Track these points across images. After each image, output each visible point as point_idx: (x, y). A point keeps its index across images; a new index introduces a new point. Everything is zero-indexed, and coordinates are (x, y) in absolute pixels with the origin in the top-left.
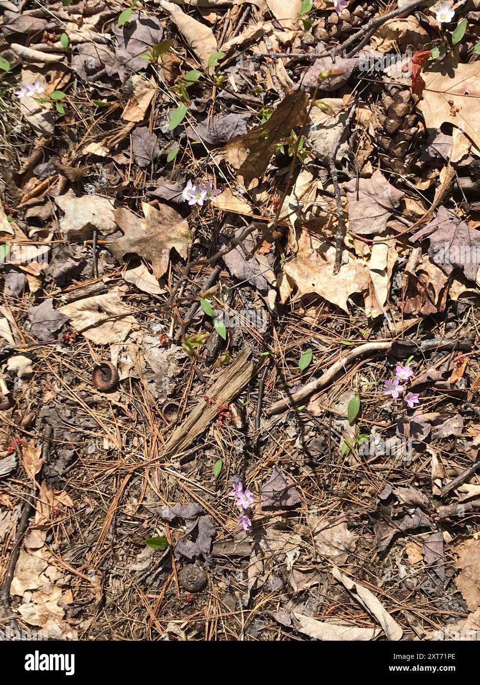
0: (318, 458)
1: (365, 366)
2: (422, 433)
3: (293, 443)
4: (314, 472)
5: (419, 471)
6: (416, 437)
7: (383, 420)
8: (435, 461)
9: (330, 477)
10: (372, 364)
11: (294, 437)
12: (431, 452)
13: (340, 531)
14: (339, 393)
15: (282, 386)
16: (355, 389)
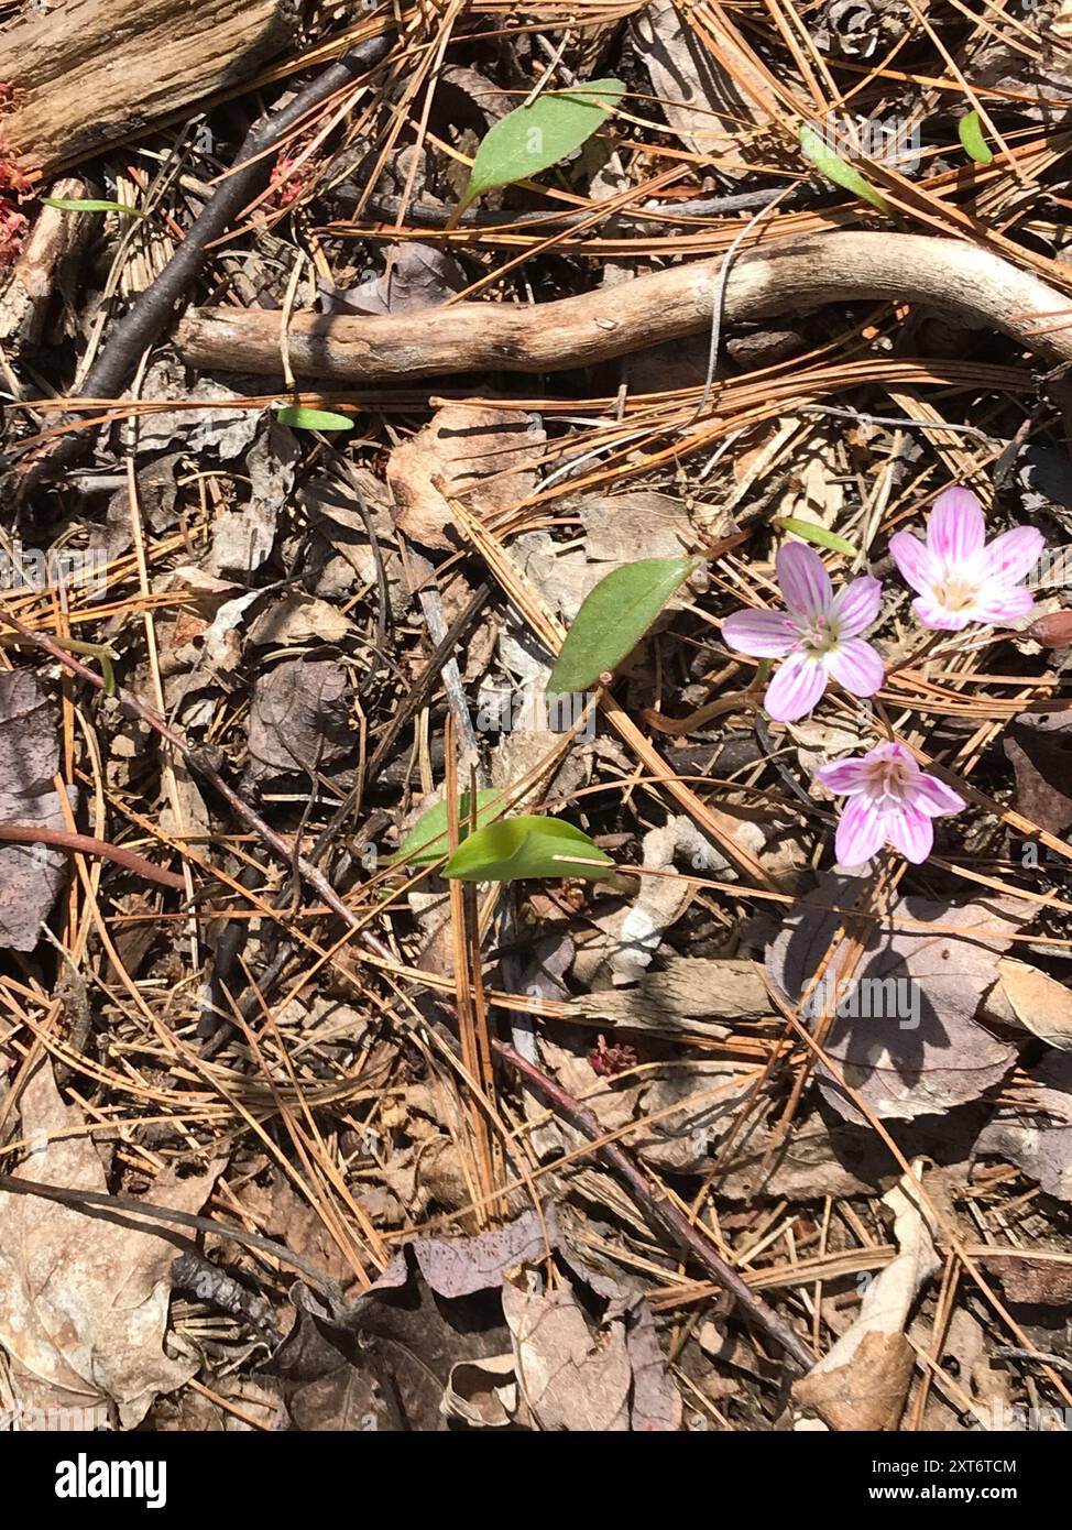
0: (268, 785)
1: (874, 398)
2: (910, 1073)
3: (207, 606)
4: (215, 847)
5: (765, 1278)
6: (860, 1068)
7: (761, 818)
8: (887, 1300)
9: (274, 933)
10: (921, 414)
11: (227, 573)
12: (908, 1228)
13: (108, 1272)
14: (611, 477)
15: (352, 228)
16: (708, 512)
